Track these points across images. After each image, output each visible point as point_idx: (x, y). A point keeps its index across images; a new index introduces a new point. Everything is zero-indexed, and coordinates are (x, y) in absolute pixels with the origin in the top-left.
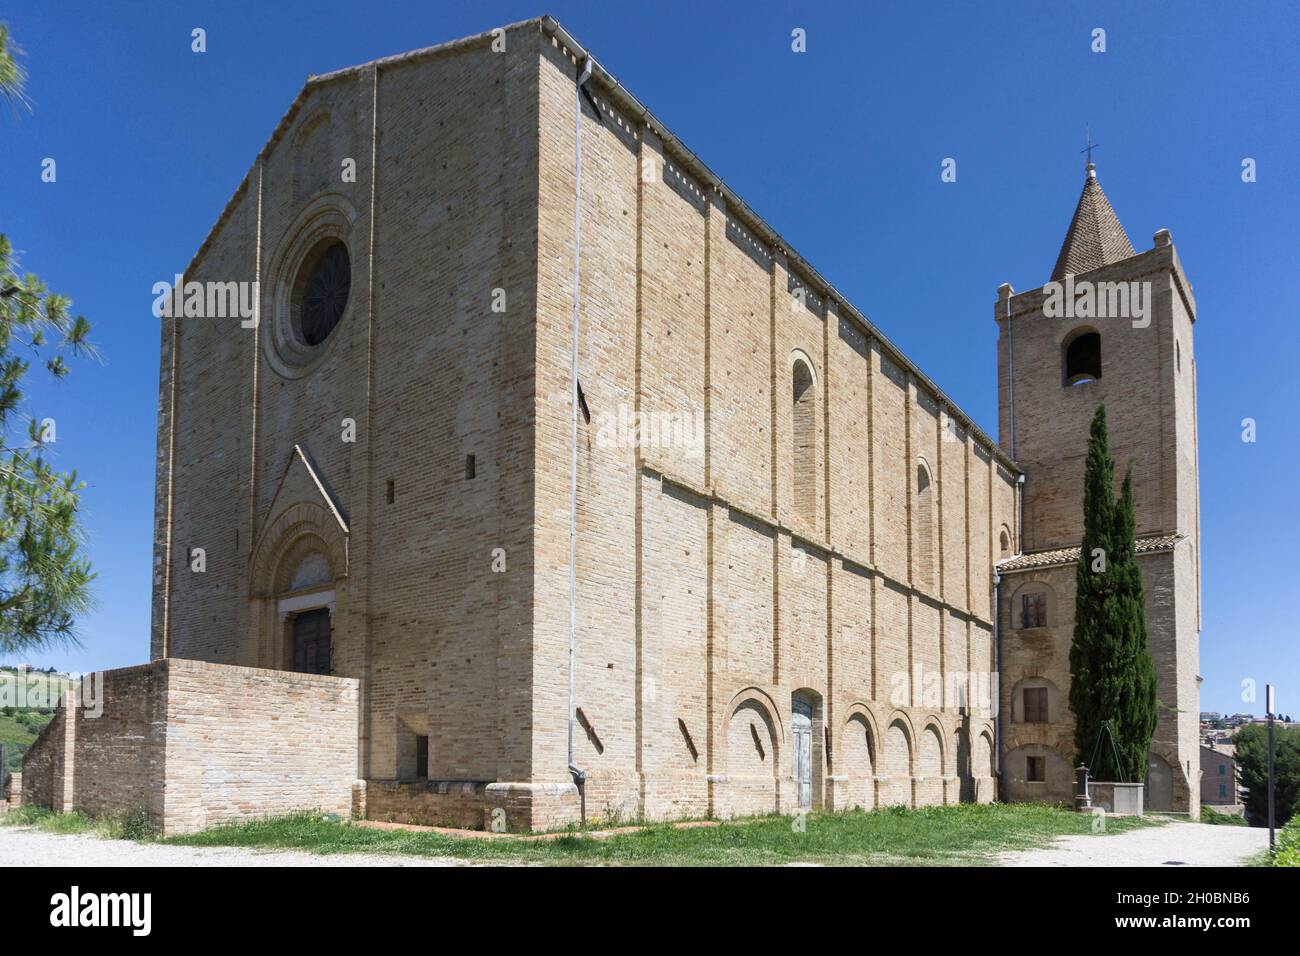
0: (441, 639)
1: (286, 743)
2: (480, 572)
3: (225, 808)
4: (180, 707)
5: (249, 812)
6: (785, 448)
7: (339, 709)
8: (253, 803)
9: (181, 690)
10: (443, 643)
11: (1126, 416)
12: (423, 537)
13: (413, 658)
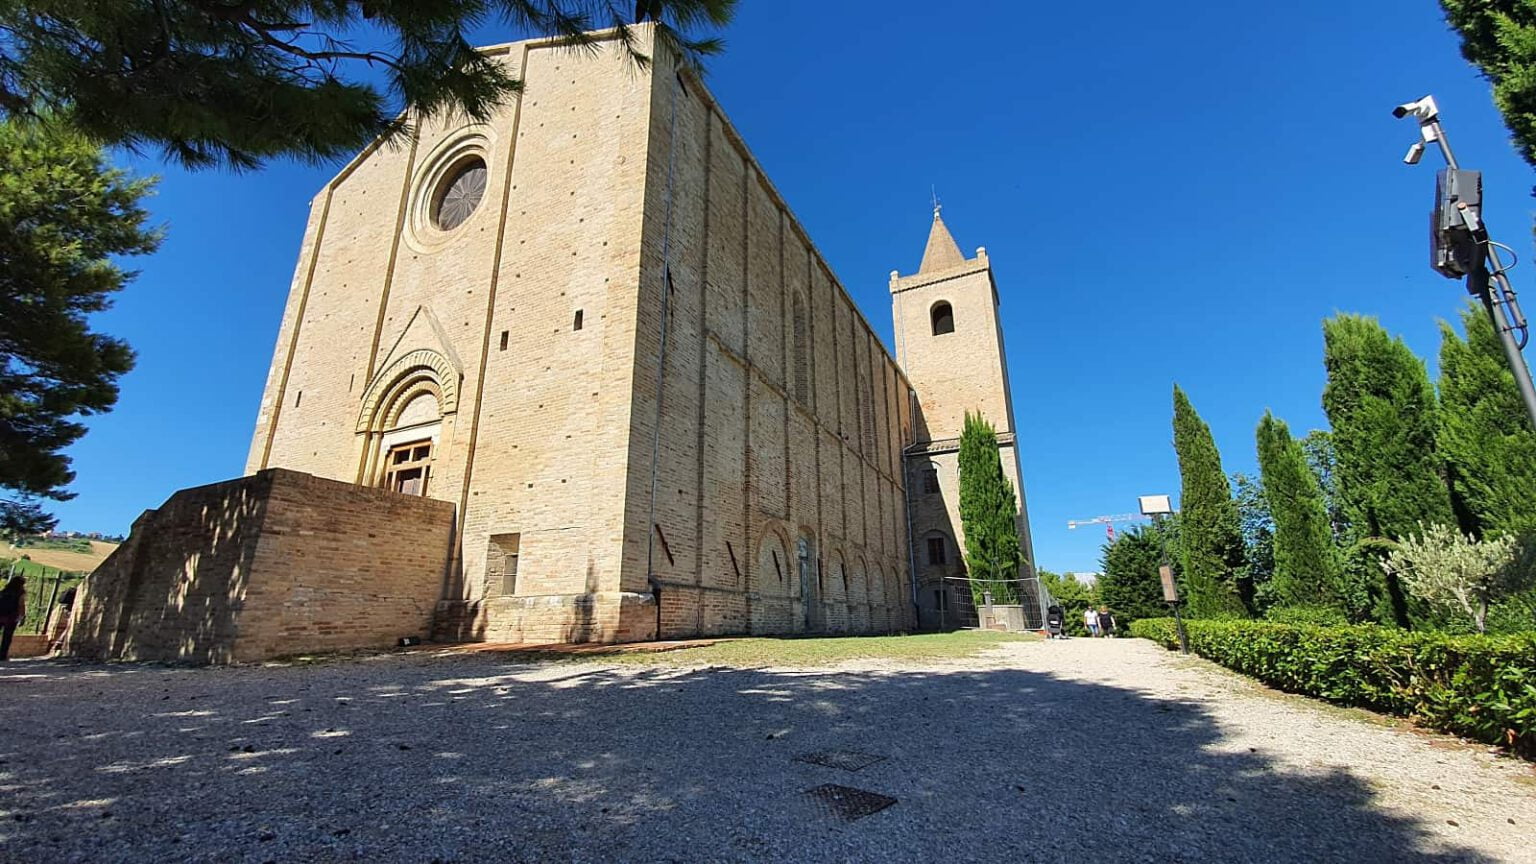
0: (539, 464)
1: (379, 561)
2: (580, 405)
3: (304, 628)
4: (278, 517)
5: (330, 633)
6: (790, 339)
7: (434, 530)
8: (337, 623)
9: (283, 500)
10: (541, 467)
11: (972, 356)
12: (531, 377)
13: (511, 481)
